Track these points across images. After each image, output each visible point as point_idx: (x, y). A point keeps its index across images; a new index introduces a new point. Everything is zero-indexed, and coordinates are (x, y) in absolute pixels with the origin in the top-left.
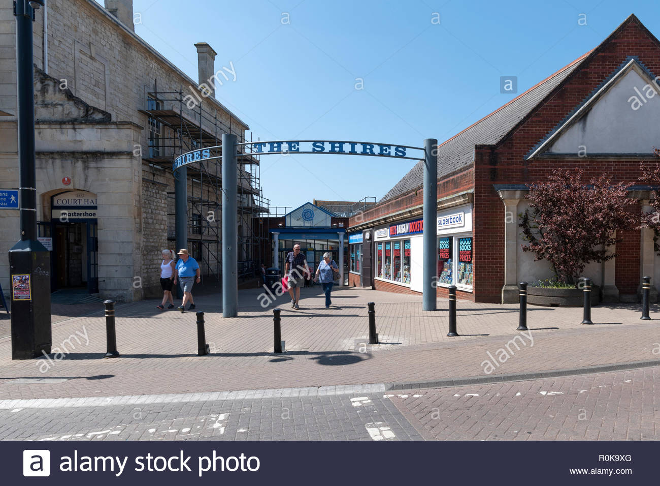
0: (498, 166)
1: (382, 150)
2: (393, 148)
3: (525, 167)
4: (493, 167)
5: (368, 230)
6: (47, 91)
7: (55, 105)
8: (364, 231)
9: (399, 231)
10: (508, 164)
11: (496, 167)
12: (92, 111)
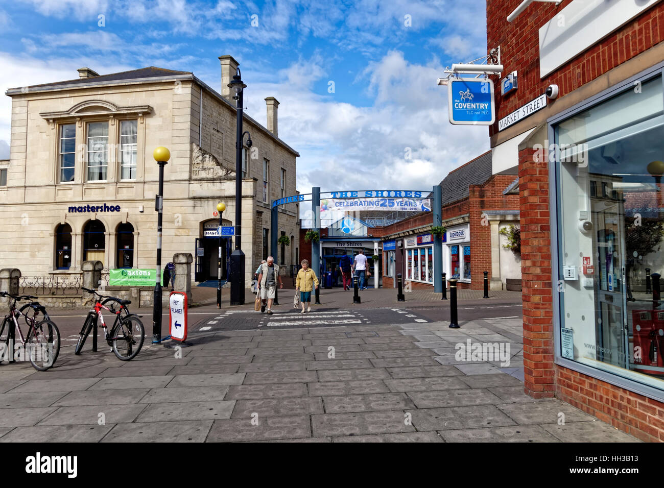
0: (485, 199)
1: (406, 194)
2: (413, 193)
3: (504, 198)
4: (482, 199)
5: (400, 239)
6: (205, 161)
7: (209, 169)
8: (396, 239)
9: (424, 241)
10: (492, 197)
11: (484, 199)
12: (230, 171)
